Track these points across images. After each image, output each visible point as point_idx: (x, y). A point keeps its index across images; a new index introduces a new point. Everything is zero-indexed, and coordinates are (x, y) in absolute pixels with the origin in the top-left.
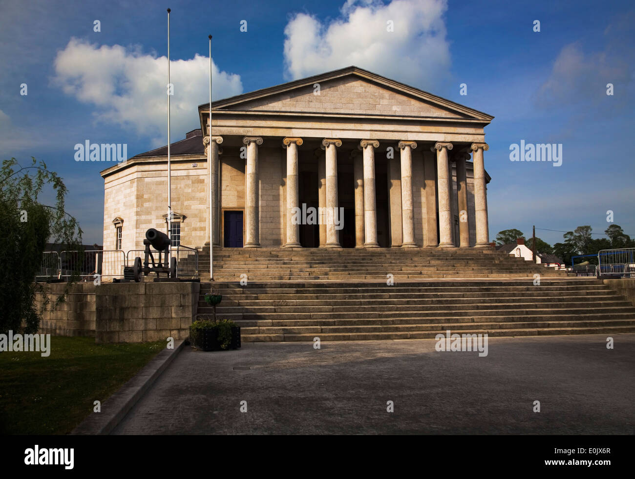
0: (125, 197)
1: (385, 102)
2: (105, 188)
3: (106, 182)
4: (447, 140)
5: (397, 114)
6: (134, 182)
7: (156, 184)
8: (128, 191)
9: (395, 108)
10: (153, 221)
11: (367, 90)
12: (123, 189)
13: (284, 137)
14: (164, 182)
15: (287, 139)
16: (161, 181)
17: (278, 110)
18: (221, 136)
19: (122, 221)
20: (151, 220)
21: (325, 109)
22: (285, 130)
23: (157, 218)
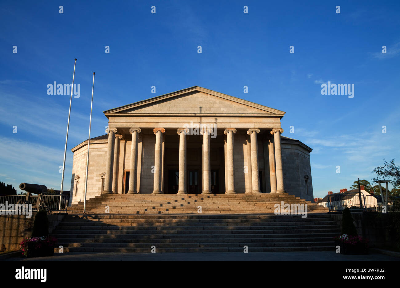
0: (81, 164)
1: (217, 106)
2: (74, 158)
3: (74, 155)
4: (256, 127)
5: (224, 113)
6: (85, 155)
7: (97, 156)
8: (83, 160)
9: (222, 109)
10: (94, 178)
11: (206, 99)
12: (81, 159)
13: (154, 128)
14: (102, 154)
15: (156, 129)
16: (100, 154)
17: (151, 112)
18: (116, 128)
19: (79, 178)
20: (93, 177)
21: (180, 111)
22: (155, 124)
23: (97, 176)
